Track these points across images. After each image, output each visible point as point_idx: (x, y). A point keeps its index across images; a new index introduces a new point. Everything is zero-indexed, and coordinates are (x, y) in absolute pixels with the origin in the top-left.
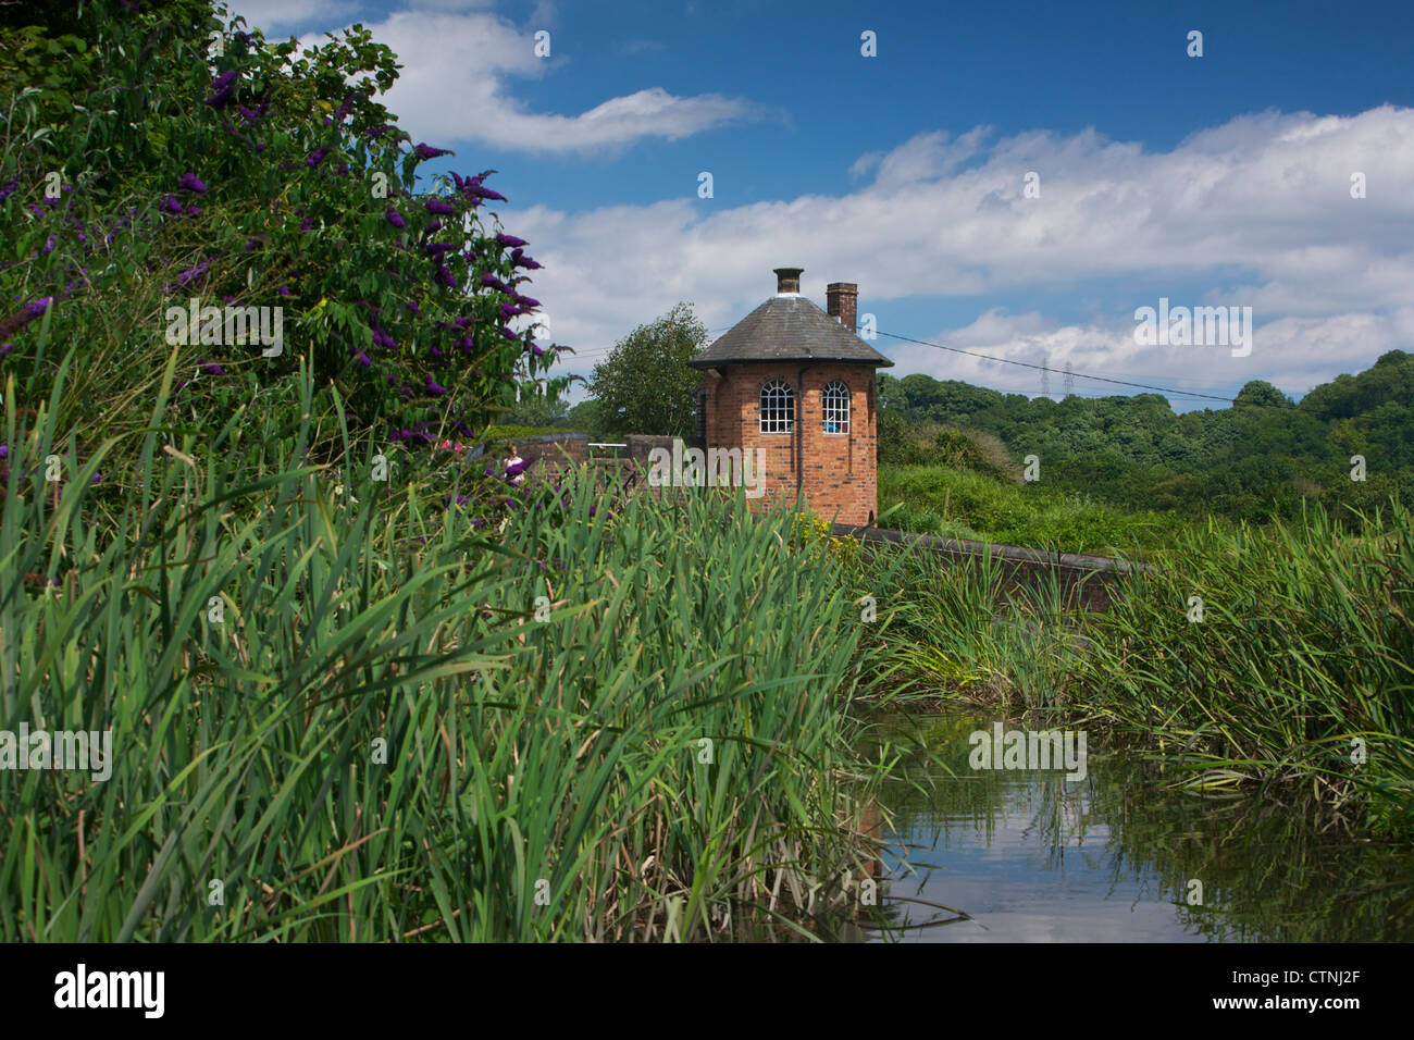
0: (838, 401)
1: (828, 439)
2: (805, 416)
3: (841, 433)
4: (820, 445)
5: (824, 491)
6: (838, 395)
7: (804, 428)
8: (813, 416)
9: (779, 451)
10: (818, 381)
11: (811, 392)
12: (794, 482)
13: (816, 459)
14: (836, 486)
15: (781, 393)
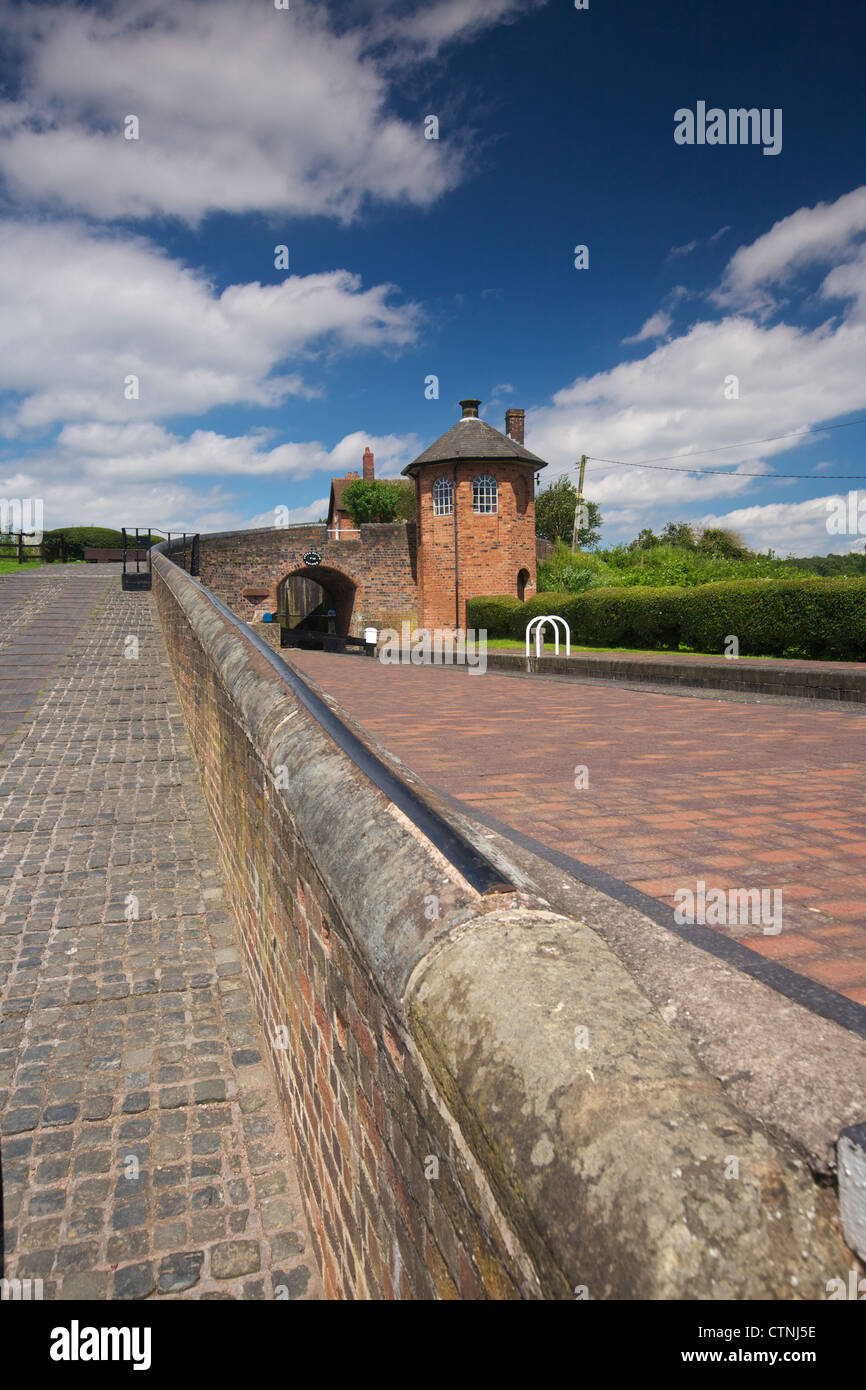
0: (488, 490)
1: (481, 517)
2: (459, 501)
3: (491, 512)
4: (470, 522)
5: (475, 554)
6: (488, 484)
7: (458, 509)
8: (465, 501)
9: (445, 528)
10: (468, 476)
11: (462, 483)
12: (453, 549)
13: (468, 532)
14: (486, 551)
15: (446, 486)
